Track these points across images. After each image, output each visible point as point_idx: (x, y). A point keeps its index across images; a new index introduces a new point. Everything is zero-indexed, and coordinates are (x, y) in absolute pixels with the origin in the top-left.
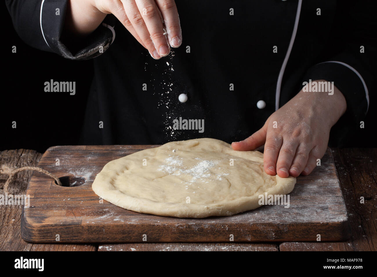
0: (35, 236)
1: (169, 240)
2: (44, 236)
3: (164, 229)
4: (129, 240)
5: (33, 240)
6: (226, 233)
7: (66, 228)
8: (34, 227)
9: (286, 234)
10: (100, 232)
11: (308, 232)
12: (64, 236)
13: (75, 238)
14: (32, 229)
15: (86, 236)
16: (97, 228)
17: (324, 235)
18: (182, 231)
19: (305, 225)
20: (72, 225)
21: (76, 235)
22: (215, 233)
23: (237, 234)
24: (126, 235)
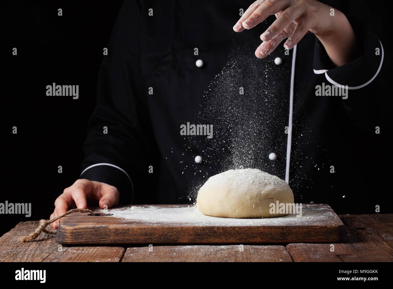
0: (68, 238)
1: (186, 241)
2: (75, 238)
3: (182, 231)
4: (150, 241)
5: (66, 241)
6: (236, 235)
7: (96, 231)
8: (67, 230)
9: (289, 236)
10: (125, 234)
11: (309, 234)
12: (94, 237)
13: (103, 240)
14: (65, 232)
15: (112, 237)
16: (123, 231)
17: (323, 237)
18: (197, 233)
19: (306, 228)
20: (100, 228)
21: (104, 237)
22: (226, 235)
23: (247, 236)
24: (148, 237)
